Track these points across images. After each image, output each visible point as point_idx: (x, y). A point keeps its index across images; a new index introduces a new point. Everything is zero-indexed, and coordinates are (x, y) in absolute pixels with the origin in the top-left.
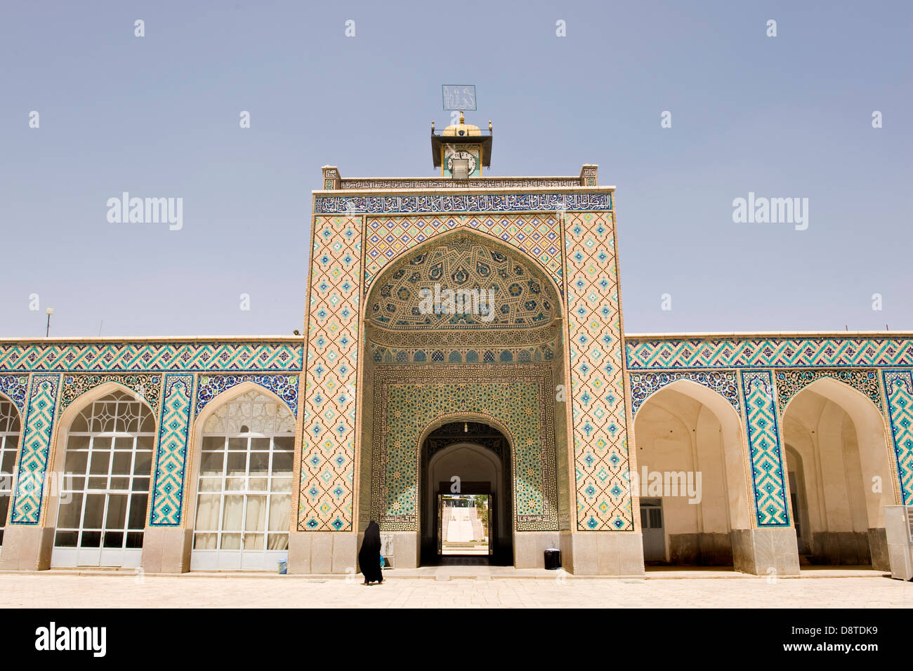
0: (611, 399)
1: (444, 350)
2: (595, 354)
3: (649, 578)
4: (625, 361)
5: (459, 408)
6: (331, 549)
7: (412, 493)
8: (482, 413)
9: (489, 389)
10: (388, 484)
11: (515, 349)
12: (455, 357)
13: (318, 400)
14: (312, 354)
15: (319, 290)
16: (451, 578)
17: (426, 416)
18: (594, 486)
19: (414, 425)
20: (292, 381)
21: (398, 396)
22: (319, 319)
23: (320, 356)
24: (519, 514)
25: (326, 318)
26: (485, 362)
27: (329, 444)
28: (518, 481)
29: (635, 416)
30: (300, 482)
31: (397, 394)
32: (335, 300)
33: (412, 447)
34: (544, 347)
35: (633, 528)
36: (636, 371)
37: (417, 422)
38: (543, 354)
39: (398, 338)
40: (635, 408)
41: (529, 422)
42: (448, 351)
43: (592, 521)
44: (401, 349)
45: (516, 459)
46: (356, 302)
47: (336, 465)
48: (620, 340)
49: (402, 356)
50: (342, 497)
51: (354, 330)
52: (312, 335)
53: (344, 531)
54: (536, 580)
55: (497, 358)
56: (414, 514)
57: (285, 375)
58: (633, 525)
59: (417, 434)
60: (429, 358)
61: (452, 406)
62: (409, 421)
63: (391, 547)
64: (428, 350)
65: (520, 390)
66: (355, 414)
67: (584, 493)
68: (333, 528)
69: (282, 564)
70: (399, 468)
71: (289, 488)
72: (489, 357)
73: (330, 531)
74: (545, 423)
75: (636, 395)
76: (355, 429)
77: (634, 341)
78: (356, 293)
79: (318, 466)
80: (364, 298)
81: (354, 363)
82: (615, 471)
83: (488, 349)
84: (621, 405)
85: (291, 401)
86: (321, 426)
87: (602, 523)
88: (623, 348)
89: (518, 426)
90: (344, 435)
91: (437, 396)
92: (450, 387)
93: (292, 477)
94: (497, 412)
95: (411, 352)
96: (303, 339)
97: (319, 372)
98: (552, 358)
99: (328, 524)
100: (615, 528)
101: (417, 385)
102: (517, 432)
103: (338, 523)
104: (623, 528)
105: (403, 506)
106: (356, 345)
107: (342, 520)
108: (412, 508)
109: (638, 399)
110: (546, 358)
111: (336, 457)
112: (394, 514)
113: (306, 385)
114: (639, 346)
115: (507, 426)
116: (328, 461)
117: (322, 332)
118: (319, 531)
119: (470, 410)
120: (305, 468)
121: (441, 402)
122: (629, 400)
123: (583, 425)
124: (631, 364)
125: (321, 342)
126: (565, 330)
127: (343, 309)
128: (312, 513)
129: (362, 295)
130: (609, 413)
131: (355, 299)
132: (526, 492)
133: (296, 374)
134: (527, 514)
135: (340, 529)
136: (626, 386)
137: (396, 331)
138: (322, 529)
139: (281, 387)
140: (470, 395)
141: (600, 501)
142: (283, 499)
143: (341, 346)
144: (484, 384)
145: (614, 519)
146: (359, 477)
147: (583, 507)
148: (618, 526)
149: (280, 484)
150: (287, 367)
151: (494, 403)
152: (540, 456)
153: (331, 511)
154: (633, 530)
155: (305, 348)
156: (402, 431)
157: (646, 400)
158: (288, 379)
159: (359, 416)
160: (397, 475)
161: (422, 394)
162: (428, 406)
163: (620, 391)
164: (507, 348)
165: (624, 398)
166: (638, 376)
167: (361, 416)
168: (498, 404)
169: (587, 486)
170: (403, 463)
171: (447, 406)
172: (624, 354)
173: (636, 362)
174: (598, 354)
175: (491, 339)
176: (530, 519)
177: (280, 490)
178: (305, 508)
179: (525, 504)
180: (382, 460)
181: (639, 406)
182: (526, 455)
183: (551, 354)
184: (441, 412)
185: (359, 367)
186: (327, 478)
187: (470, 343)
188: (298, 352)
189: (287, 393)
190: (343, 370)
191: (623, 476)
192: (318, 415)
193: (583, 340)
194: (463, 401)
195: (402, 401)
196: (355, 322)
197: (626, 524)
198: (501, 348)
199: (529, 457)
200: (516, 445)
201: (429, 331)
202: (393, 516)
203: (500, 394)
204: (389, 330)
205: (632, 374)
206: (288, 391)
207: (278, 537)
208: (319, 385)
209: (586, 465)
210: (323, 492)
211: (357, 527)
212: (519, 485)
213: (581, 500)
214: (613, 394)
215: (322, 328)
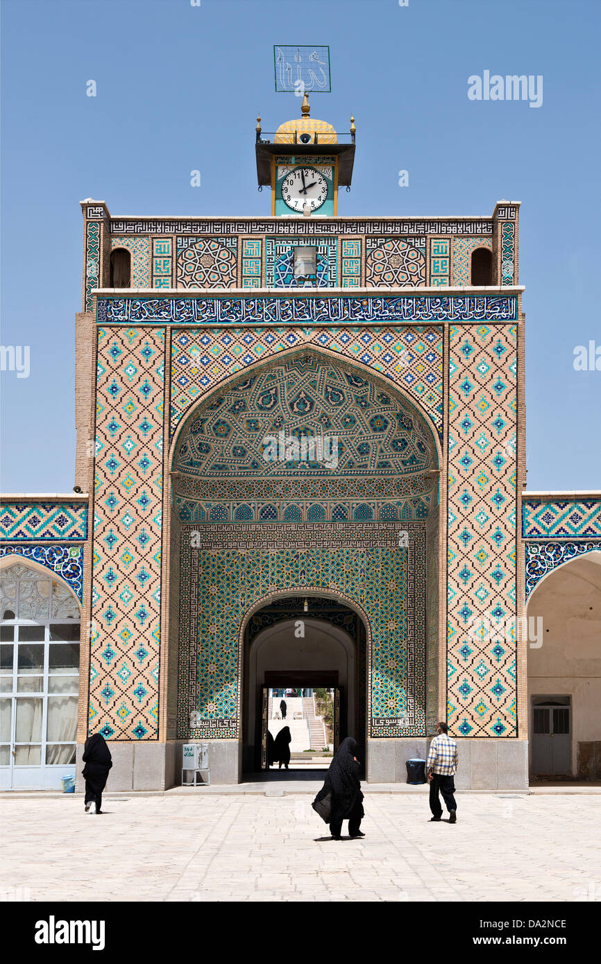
0: (498, 576)
1: (277, 504)
2: (481, 518)
3: (533, 794)
4: (520, 527)
5: (297, 581)
6: (131, 761)
7: (233, 691)
8: (328, 588)
9: (339, 556)
10: (200, 680)
11: (376, 503)
12: (293, 514)
13: (111, 577)
14: (99, 518)
15: (107, 432)
16: (285, 794)
17: (252, 592)
18: (470, 683)
19: (235, 604)
20: (74, 553)
21: (213, 566)
22: (108, 470)
23: (111, 521)
24: (374, 716)
25: (118, 470)
26: (334, 520)
27: (126, 633)
28: (374, 676)
29: (529, 598)
30: (89, 681)
31: (212, 563)
32: (129, 446)
33: (233, 632)
34: (415, 501)
35: (517, 734)
36: (533, 540)
37: (239, 600)
38: (414, 510)
39: (213, 488)
40: (529, 587)
41: (392, 600)
42: (282, 505)
43: (465, 725)
44: (217, 503)
45: (372, 647)
46: (158, 448)
47: (136, 660)
48: (516, 499)
49: (219, 512)
50: (144, 699)
51: (157, 487)
52: (99, 493)
53: (148, 740)
54: (392, 795)
55: (350, 515)
56: (234, 717)
57: (64, 546)
58: (517, 731)
59: (239, 616)
60: (256, 515)
61: (288, 578)
62: (228, 599)
63: (206, 758)
64: (255, 504)
65: (380, 558)
66: (161, 595)
67: (457, 693)
68: (135, 737)
69: (67, 781)
70: (215, 659)
71: (72, 688)
72: (340, 514)
73: (130, 740)
74: (413, 601)
75: (532, 571)
76: (160, 615)
77: (534, 501)
78: (158, 436)
79: (113, 661)
80: (170, 443)
81: (157, 530)
82: (499, 665)
83: (339, 502)
84: (511, 584)
85: (74, 580)
86: (114, 610)
87: (477, 728)
88: (519, 511)
89: (377, 605)
90: (147, 622)
91: (267, 566)
92: (285, 554)
93: (78, 675)
94: (349, 586)
95: (232, 507)
96: (87, 499)
97: (111, 542)
98: (426, 515)
99: (127, 732)
100: (493, 733)
101: (239, 551)
102: (375, 613)
103: (141, 731)
104: (504, 734)
105: (220, 707)
106: (160, 505)
107: (145, 726)
108: (232, 710)
109: (534, 576)
110: (418, 515)
111: (136, 649)
112: (208, 717)
113: (93, 558)
114: (540, 508)
115: (362, 605)
116: (125, 654)
117: (112, 489)
118: (116, 740)
119: (312, 585)
120: (95, 664)
121: (273, 574)
122: (522, 578)
123: (460, 608)
124: (527, 531)
125: (112, 501)
126: (443, 487)
127: (141, 457)
128: (106, 719)
129: (166, 438)
130: (495, 594)
131: (157, 444)
132: (384, 689)
133: (79, 544)
134: (385, 716)
135: (143, 738)
136: (519, 559)
137: (211, 479)
138: (120, 738)
139: (59, 561)
140: (311, 564)
141: (477, 701)
142: (65, 702)
143: (140, 507)
144: (332, 551)
145: (494, 723)
146: (166, 674)
147: (455, 709)
148: (499, 731)
149: (60, 684)
150: (66, 535)
151: (345, 575)
152: (404, 643)
153: (131, 716)
154: (517, 737)
155: (90, 510)
156: (218, 612)
157: (544, 577)
158: (68, 551)
159: (166, 598)
160: (212, 668)
161: (247, 562)
162: (255, 579)
163: (511, 565)
164: (365, 502)
165: (516, 575)
166: (537, 547)
167: (168, 598)
168: (350, 576)
169: (461, 683)
170: (220, 653)
171: (280, 579)
172: (519, 518)
173: (535, 529)
174: (485, 518)
175: (343, 489)
176: (388, 722)
177: (60, 690)
178: (96, 713)
179: (382, 704)
180: (193, 650)
181: (535, 584)
182: (386, 642)
183: (425, 510)
184: (272, 587)
185: (165, 534)
186: (124, 676)
187: (314, 495)
188: (81, 516)
189: (68, 568)
190: (143, 539)
191: (508, 671)
192: (110, 597)
193: (466, 499)
194: (303, 572)
195: (219, 573)
196: (157, 476)
197: (508, 729)
198: (356, 502)
199: (390, 645)
200: (374, 629)
201: (257, 479)
202: (207, 721)
203: (354, 563)
204: (200, 478)
205: (528, 544)
206: (69, 566)
207: (60, 749)
208: (110, 558)
209: (461, 658)
210: (120, 692)
211: (165, 735)
212: (375, 679)
213: (453, 700)
214: (502, 569)
215: (112, 483)
